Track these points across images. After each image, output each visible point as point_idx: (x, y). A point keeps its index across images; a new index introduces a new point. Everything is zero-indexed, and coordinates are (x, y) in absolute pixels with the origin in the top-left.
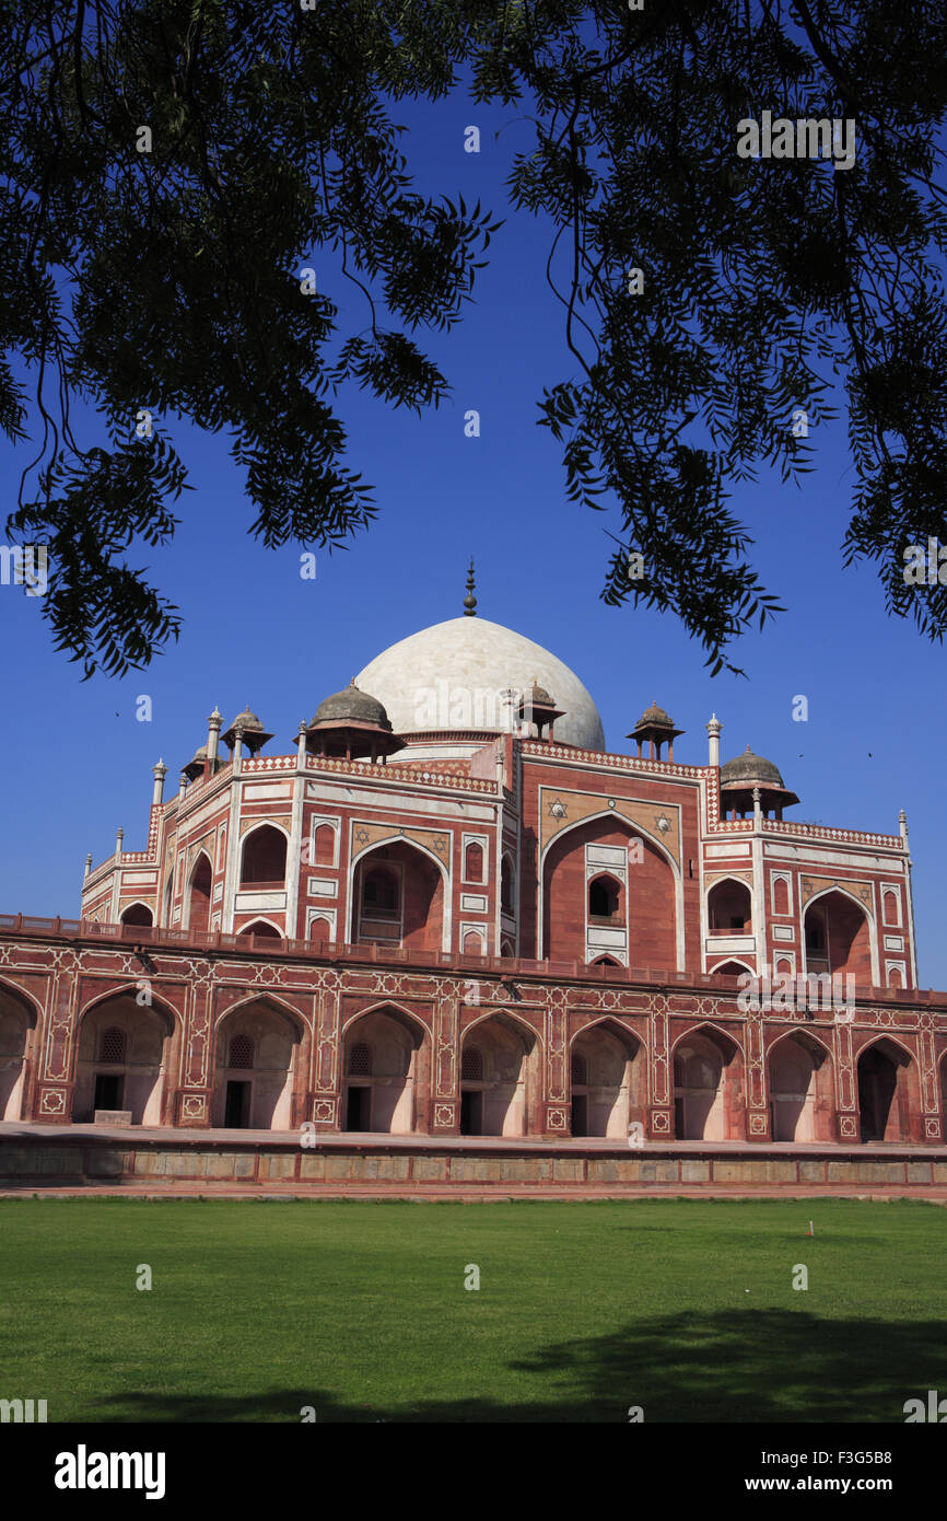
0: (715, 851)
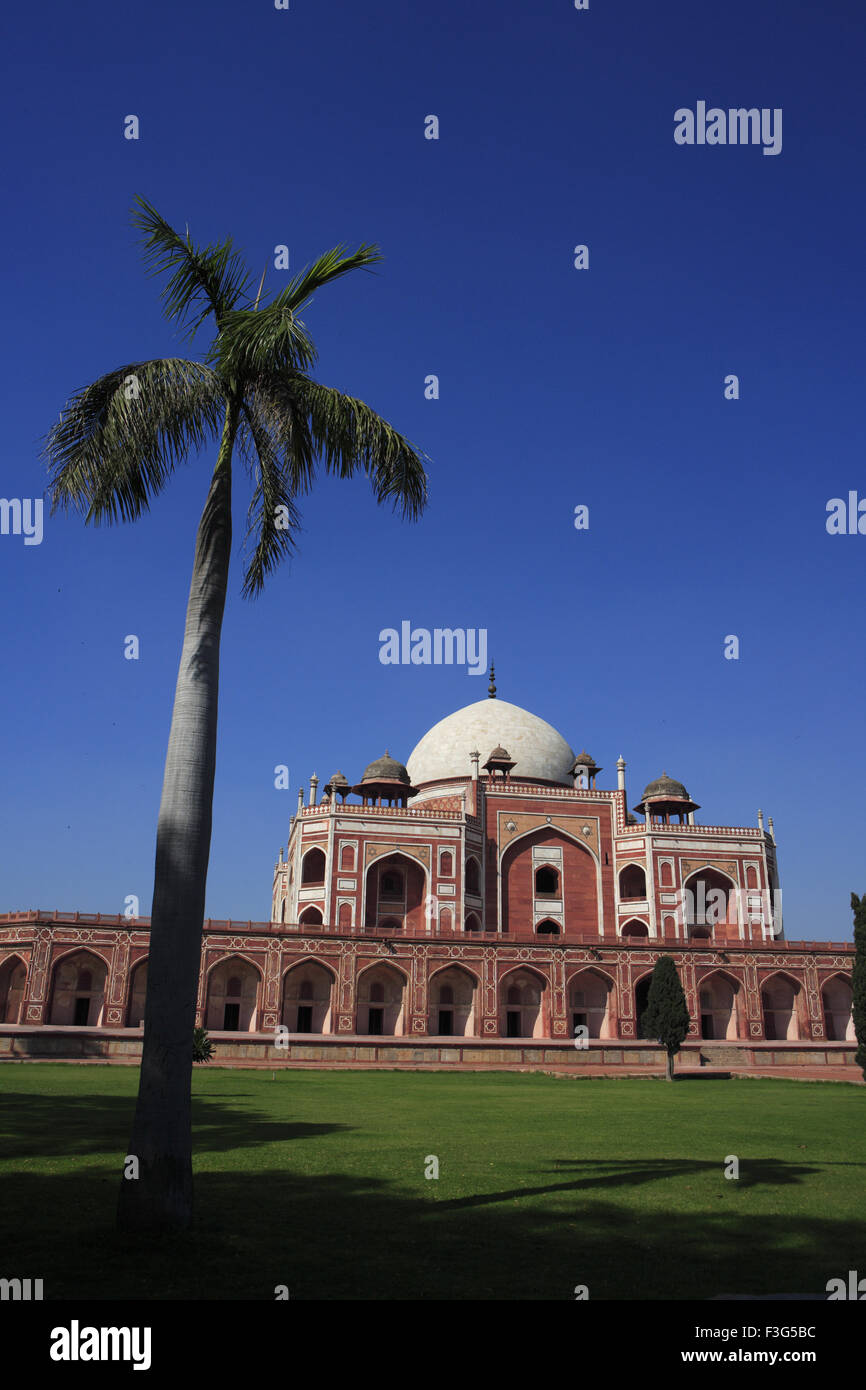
0: (622, 846)
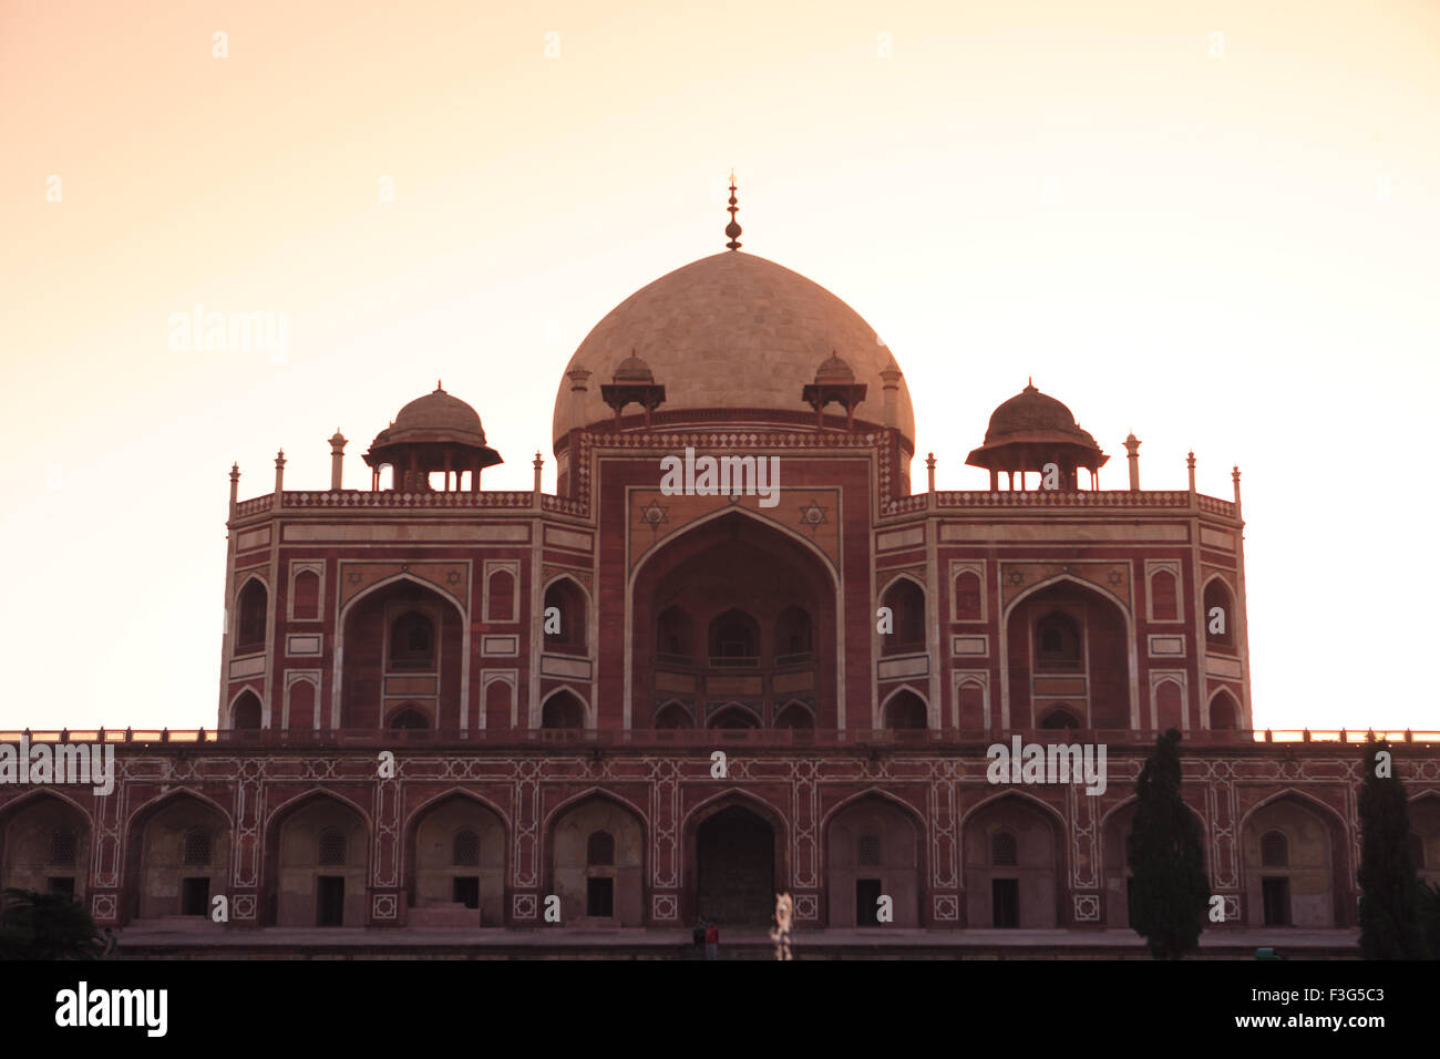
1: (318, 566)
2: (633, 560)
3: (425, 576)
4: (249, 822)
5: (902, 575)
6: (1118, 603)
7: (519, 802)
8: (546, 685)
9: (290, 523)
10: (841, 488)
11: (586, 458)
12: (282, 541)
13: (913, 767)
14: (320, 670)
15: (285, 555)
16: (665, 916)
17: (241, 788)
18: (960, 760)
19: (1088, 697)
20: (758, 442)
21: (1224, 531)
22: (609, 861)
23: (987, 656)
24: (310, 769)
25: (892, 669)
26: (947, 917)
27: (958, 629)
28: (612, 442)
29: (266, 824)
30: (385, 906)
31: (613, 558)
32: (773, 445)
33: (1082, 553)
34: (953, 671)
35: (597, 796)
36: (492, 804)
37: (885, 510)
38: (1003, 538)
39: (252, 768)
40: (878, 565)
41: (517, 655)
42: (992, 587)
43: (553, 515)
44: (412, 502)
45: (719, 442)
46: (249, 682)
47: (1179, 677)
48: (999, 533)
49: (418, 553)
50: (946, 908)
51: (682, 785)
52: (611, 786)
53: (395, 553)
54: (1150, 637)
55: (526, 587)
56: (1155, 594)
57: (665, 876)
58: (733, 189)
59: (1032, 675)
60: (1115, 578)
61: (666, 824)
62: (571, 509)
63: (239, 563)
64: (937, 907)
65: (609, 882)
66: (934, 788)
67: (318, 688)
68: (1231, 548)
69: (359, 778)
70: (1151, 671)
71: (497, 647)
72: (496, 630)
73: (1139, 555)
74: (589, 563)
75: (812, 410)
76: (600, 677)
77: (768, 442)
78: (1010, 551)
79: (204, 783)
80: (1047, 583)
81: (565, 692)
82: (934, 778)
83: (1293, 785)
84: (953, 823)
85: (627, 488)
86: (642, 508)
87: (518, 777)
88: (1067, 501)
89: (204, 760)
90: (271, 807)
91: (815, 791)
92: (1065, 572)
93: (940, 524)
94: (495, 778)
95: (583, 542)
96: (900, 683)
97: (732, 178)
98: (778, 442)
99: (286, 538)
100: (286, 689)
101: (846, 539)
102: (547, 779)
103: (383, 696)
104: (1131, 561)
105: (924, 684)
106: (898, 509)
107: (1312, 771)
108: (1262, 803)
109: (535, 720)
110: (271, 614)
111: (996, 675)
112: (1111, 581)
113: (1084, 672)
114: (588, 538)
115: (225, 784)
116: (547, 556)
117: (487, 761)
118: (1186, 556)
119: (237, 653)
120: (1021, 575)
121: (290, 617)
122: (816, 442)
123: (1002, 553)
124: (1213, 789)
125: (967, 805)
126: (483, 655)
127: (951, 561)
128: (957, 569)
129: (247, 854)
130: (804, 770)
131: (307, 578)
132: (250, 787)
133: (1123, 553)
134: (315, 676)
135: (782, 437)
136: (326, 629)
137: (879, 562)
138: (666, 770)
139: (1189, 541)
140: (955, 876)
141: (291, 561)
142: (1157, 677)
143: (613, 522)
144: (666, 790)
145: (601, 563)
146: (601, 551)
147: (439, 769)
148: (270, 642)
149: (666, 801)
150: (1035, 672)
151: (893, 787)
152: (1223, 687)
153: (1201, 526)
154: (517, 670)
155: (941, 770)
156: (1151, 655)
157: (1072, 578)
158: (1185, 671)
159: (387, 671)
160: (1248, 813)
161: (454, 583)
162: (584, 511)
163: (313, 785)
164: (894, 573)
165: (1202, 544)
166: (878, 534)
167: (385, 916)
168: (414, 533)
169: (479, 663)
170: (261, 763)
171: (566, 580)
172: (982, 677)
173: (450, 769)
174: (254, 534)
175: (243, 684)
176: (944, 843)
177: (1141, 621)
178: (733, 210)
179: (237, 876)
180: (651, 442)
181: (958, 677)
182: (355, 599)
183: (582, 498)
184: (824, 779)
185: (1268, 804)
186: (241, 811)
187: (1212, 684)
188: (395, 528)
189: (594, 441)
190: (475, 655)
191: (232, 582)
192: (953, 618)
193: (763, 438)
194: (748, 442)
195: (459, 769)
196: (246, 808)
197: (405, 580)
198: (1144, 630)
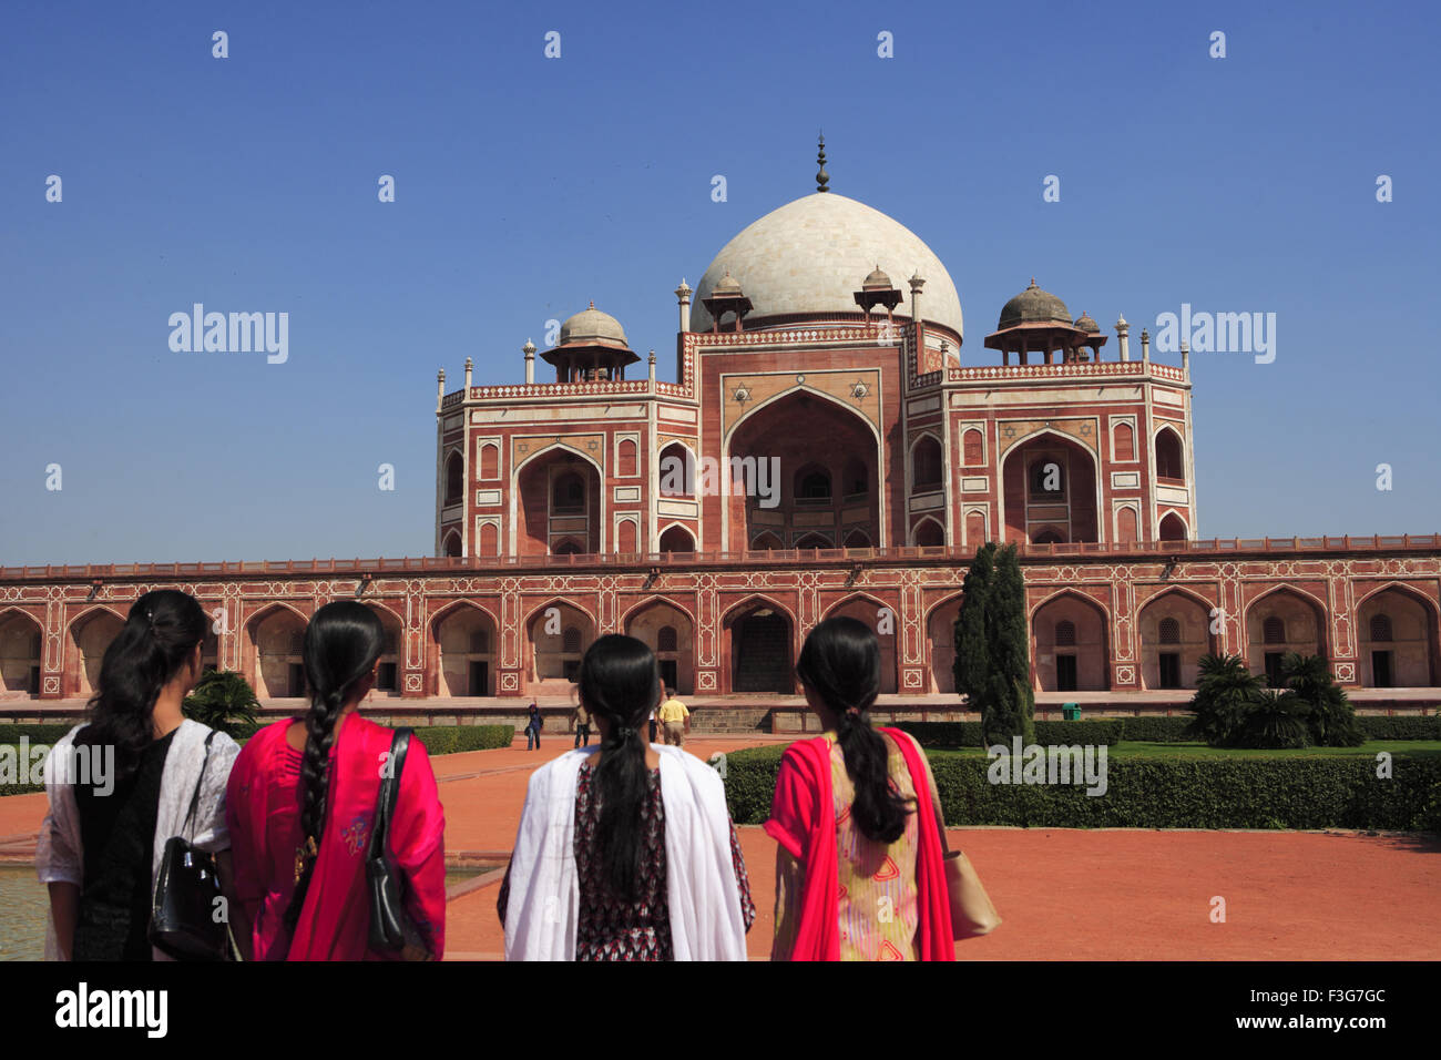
1: (497, 441)
2: (727, 429)
3: (572, 445)
4: (415, 623)
5: (926, 433)
6: (1088, 448)
7: (601, 606)
8: (662, 522)
9: (477, 410)
10: (880, 369)
11: (690, 354)
12: (471, 423)
13: (888, 575)
14: (500, 515)
15: (473, 433)
16: (707, 687)
17: (409, 600)
18: (924, 570)
19: (1070, 521)
20: (818, 337)
21: (1174, 391)
22: (673, 648)
23: (988, 491)
24: (456, 585)
25: (920, 503)
26: (913, 685)
27: (967, 472)
28: (724, 341)
29: (426, 624)
30: (510, 682)
31: (712, 427)
32: (829, 338)
33: (1060, 412)
34: (962, 504)
35: (658, 602)
36: (583, 608)
37: (913, 385)
38: (999, 402)
39: (416, 586)
40: (908, 427)
41: (639, 501)
42: (992, 439)
43: (664, 397)
44: (562, 391)
45: (789, 338)
46: (455, 526)
47: (1135, 504)
48: (997, 398)
49: (567, 428)
50: (913, 678)
51: (719, 592)
52: (667, 594)
53: (552, 429)
54: (1112, 474)
55: (645, 451)
56: (1116, 440)
57: (707, 658)
58: (821, 147)
59: (1026, 506)
60: (1086, 430)
61: (707, 620)
62: (678, 392)
63: (446, 440)
64: (906, 678)
65: (674, 663)
66: (903, 591)
67: (500, 528)
68: (1180, 404)
69: (490, 591)
70: (1114, 499)
71: (626, 495)
72: (624, 483)
73: (1104, 412)
74: (694, 431)
75: (862, 311)
76: (704, 515)
77: (825, 337)
78: (1006, 413)
79: (384, 598)
80: (1034, 435)
81: (676, 527)
82: (904, 583)
83: (1177, 583)
84: (918, 616)
85: (721, 375)
86: (732, 389)
87: (601, 588)
88: (1049, 373)
89: (383, 581)
90: (429, 613)
91: (815, 595)
92: (1047, 427)
93: (951, 394)
94: (584, 589)
95: (689, 416)
96: (924, 514)
97: (821, 139)
98: (832, 336)
99: (474, 421)
100: (478, 530)
101: (884, 408)
102: (621, 590)
103: (549, 533)
104: (1098, 417)
105: (942, 515)
106: (921, 383)
107: (1191, 572)
108: (1153, 597)
109: (655, 547)
110: (466, 476)
111: (994, 505)
112: (1082, 432)
113: (1066, 501)
114: (694, 413)
115: (398, 597)
116: (660, 427)
117: (579, 578)
118: (1141, 411)
119: (447, 504)
120: (1013, 430)
121: (479, 477)
122: (862, 335)
123: (999, 414)
124: (1115, 587)
125: (929, 602)
126: (615, 501)
127: (960, 421)
128: (964, 428)
129: (415, 648)
130: (807, 579)
131: (490, 449)
132: (416, 599)
133: (1091, 410)
134: (498, 520)
135: (836, 333)
136: (504, 485)
137: (910, 424)
138: (706, 581)
139: (1143, 400)
140: (919, 655)
141: (478, 437)
142: (1117, 505)
143: (711, 401)
144: (707, 596)
145: (704, 431)
146: (703, 423)
147: (544, 584)
148: (466, 496)
149: (706, 604)
150: (1029, 503)
151: (871, 590)
152: (1171, 510)
153: (1153, 388)
154: (639, 512)
155: (909, 578)
156: (1113, 488)
157: (1052, 431)
158: (1139, 499)
159: (552, 515)
160: (1142, 605)
161: (593, 449)
162: (689, 394)
163: (458, 597)
164: (920, 432)
165: (1153, 402)
166: (908, 403)
167: (509, 688)
168: (565, 414)
169: (613, 507)
170: (422, 582)
171: (676, 444)
172: (985, 508)
173: (553, 584)
174: (453, 419)
175: (450, 527)
176: (912, 631)
177: (1106, 462)
178: (821, 163)
179: (408, 661)
180: (738, 340)
181: (965, 509)
182: (523, 464)
183: (687, 384)
184: (822, 586)
185: (1158, 598)
186: (409, 616)
187: (1162, 508)
188: (550, 410)
189: (696, 341)
190: (610, 502)
191: (441, 454)
192: (962, 464)
193: (822, 333)
194: (810, 337)
195: (559, 584)
196: (413, 613)
197: (559, 449)
198: (1108, 467)
